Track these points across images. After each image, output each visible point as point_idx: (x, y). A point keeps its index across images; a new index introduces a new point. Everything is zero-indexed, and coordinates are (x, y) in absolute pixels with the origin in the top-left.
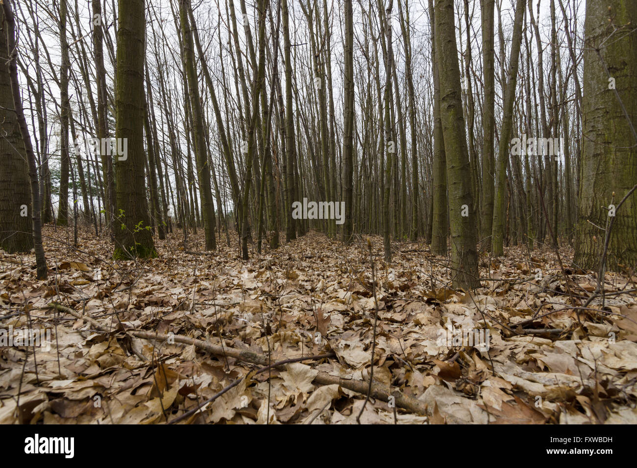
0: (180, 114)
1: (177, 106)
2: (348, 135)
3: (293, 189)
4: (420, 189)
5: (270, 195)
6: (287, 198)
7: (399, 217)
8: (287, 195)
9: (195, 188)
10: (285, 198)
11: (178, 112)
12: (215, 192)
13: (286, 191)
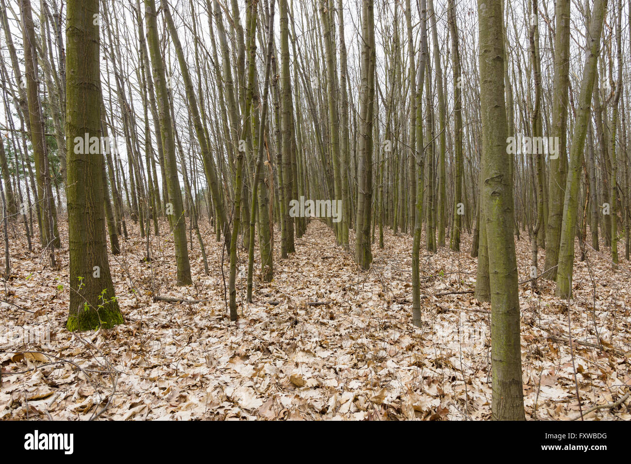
0: (132, 58)
1: (127, 49)
2: (367, 121)
3: (290, 184)
4: (465, 161)
5: (262, 208)
6: (283, 198)
7: (435, 218)
8: (282, 194)
9: (154, 162)
10: (280, 199)
11: (129, 57)
12: (180, 165)
13: (282, 188)
